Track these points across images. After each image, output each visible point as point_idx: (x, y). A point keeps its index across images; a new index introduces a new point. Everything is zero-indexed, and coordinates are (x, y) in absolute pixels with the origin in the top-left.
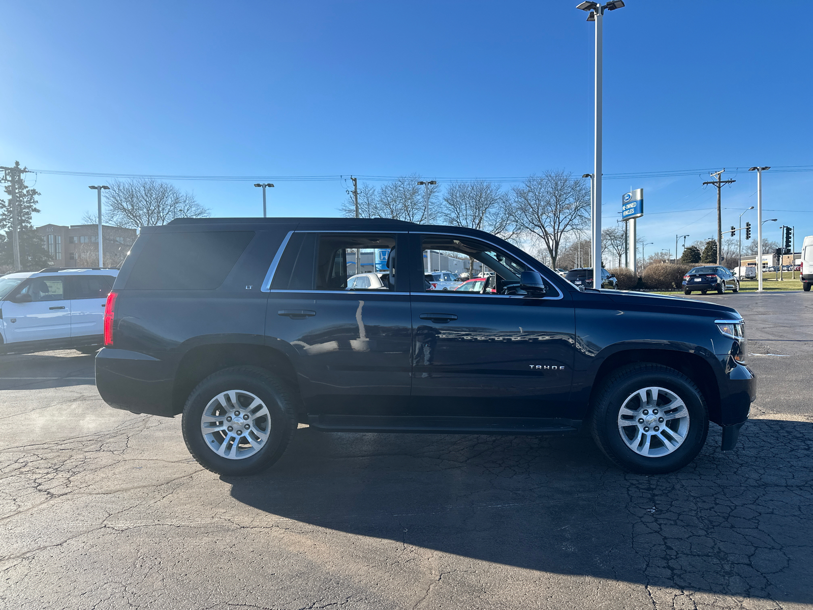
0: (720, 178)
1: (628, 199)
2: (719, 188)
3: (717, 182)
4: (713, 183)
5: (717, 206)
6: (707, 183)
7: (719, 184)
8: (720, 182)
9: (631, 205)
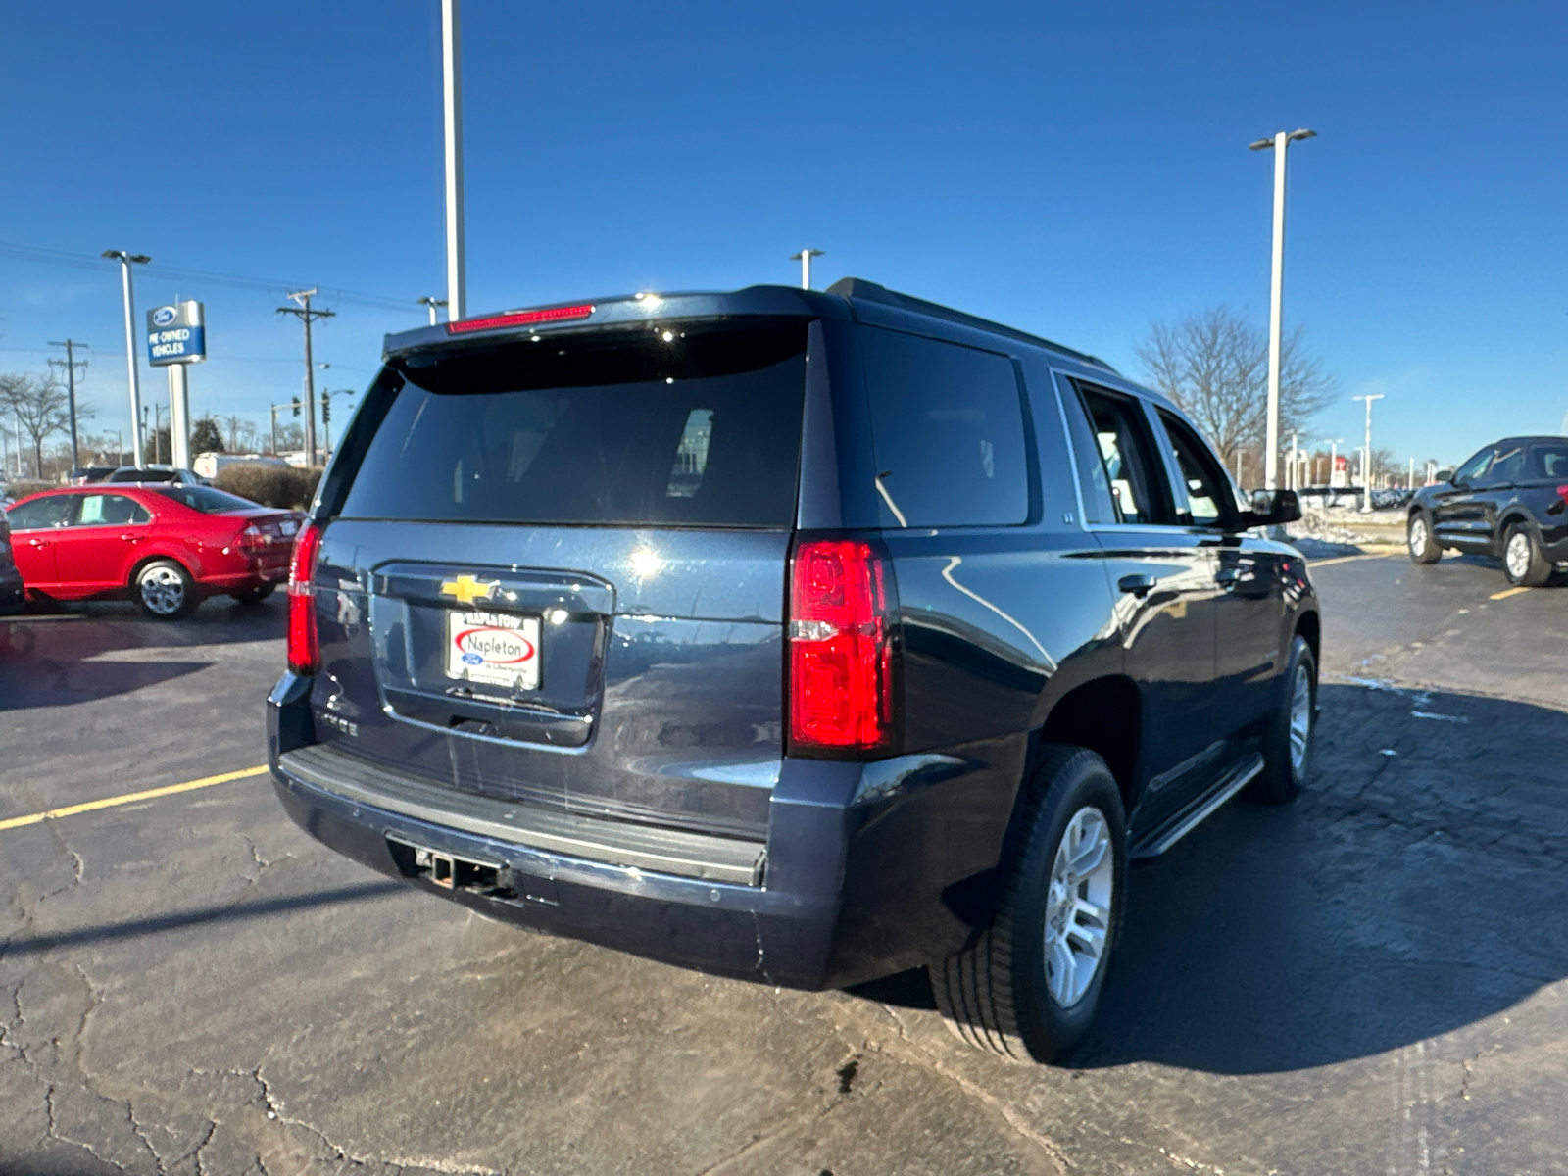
0: (307, 305)
1: (164, 321)
2: (308, 322)
3: (302, 312)
4: (297, 312)
5: (304, 356)
6: (285, 310)
7: (307, 315)
8: (308, 312)
9: (177, 335)
